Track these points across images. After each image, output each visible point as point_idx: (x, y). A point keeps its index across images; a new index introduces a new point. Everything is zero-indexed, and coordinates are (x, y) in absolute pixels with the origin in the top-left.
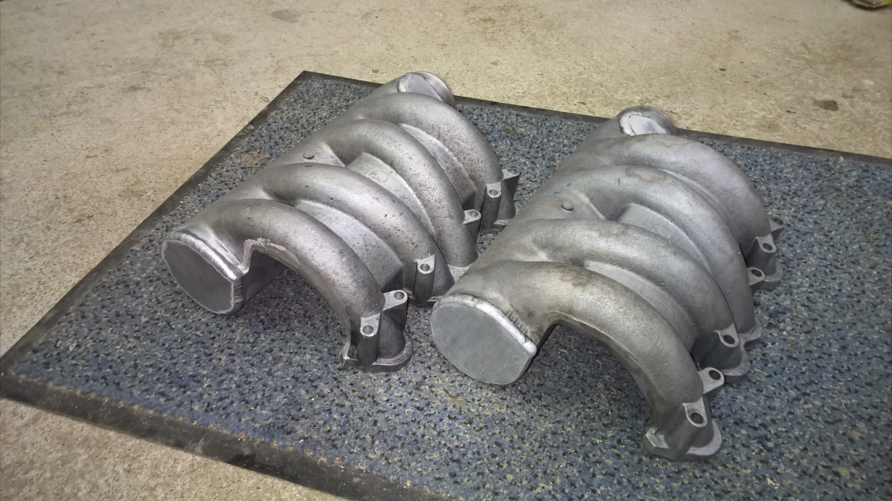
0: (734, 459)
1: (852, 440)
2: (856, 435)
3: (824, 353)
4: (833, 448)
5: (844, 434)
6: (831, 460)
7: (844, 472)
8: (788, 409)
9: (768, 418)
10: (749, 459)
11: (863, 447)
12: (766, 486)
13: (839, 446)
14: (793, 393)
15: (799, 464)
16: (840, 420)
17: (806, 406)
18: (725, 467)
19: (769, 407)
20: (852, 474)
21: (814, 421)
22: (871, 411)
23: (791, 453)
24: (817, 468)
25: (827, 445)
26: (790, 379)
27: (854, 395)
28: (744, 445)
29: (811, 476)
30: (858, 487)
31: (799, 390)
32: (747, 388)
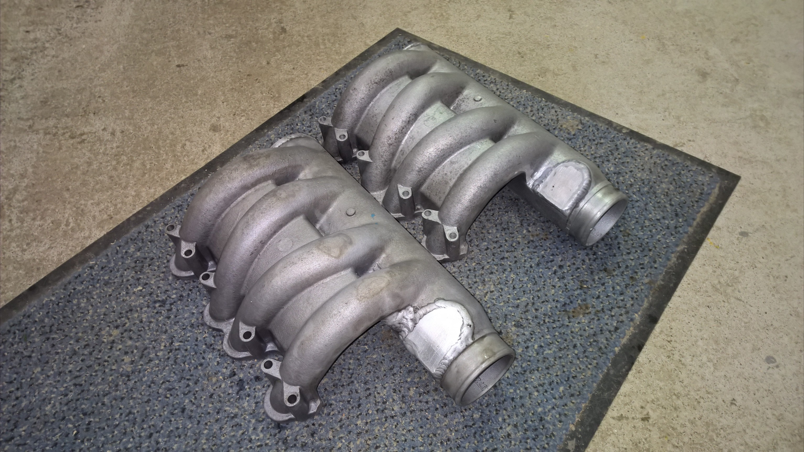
0: (163, 280)
1: (126, 353)
2: (127, 359)
3: (189, 392)
4: (131, 338)
5: (132, 352)
6: (126, 331)
7: (116, 332)
8: (169, 332)
9: (172, 317)
10: (159, 287)
11: (119, 355)
12: (139, 285)
13: (130, 343)
14: (176, 344)
15: (137, 311)
16: (141, 357)
17: (163, 344)
18: (163, 273)
19: (178, 322)
20: (111, 335)
21: (152, 341)
22: (131, 384)
23: (146, 312)
24: (128, 319)
25: (135, 337)
26: (186, 350)
27: (149, 383)
28: (167, 291)
29: (127, 312)
30: (103, 332)
31: (176, 350)
32: (198, 319)
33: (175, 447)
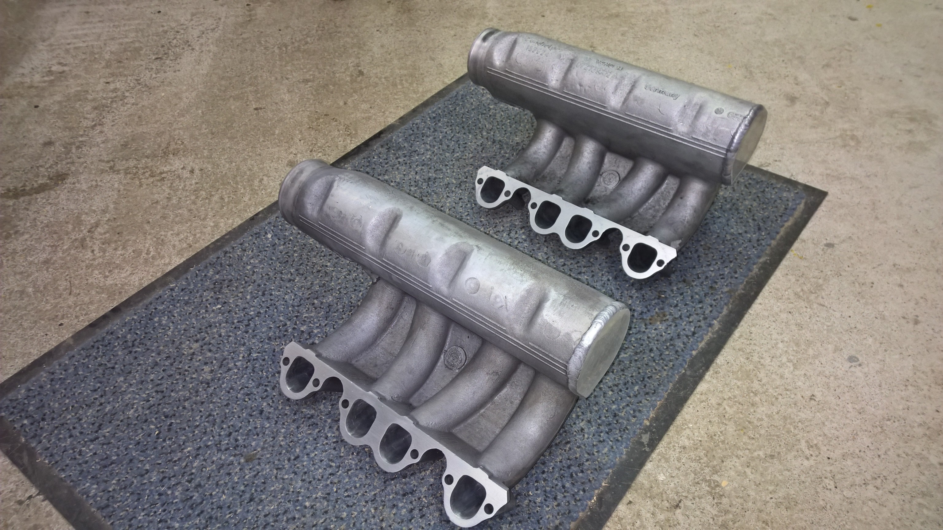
0: (241, 299)
1: (206, 364)
2: (207, 368)
3: (267, 396)
4: (210, 351)
5: (212, 363)
6: (205, 344)
7: (196, 346)
8: (247, 344)
9: (250, 331)
10: (237, 306)
11: (198, 366)
12: (218, 303)
13: (209, 354)
14: (254, 355)
15: (216, 326)
16: (220, 367)
17: (241, 355)
19: (256, 336)
20: (191, 348)
21: (231, 353)
22: (211, 390)
23: (224, 327)
24: (208, 334)
25: (214, 349)
26: (264, 360)
27: (227, 389)
28: (245, 308)
29: (207, 328)
30: (183, 346)
31: (254, 360)
32: (275, 333)
33: (253, 444)
